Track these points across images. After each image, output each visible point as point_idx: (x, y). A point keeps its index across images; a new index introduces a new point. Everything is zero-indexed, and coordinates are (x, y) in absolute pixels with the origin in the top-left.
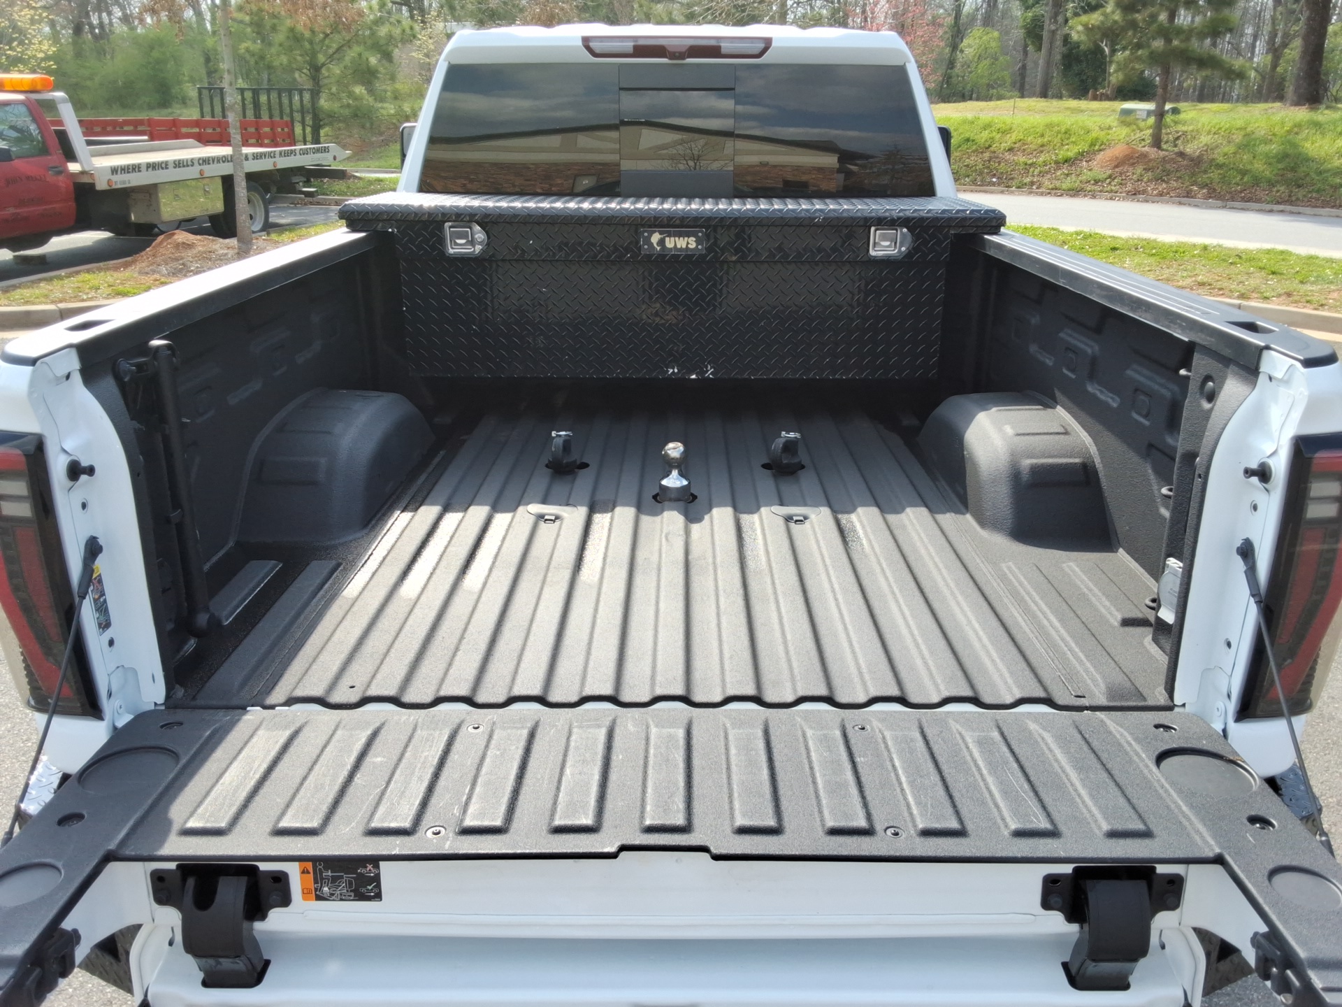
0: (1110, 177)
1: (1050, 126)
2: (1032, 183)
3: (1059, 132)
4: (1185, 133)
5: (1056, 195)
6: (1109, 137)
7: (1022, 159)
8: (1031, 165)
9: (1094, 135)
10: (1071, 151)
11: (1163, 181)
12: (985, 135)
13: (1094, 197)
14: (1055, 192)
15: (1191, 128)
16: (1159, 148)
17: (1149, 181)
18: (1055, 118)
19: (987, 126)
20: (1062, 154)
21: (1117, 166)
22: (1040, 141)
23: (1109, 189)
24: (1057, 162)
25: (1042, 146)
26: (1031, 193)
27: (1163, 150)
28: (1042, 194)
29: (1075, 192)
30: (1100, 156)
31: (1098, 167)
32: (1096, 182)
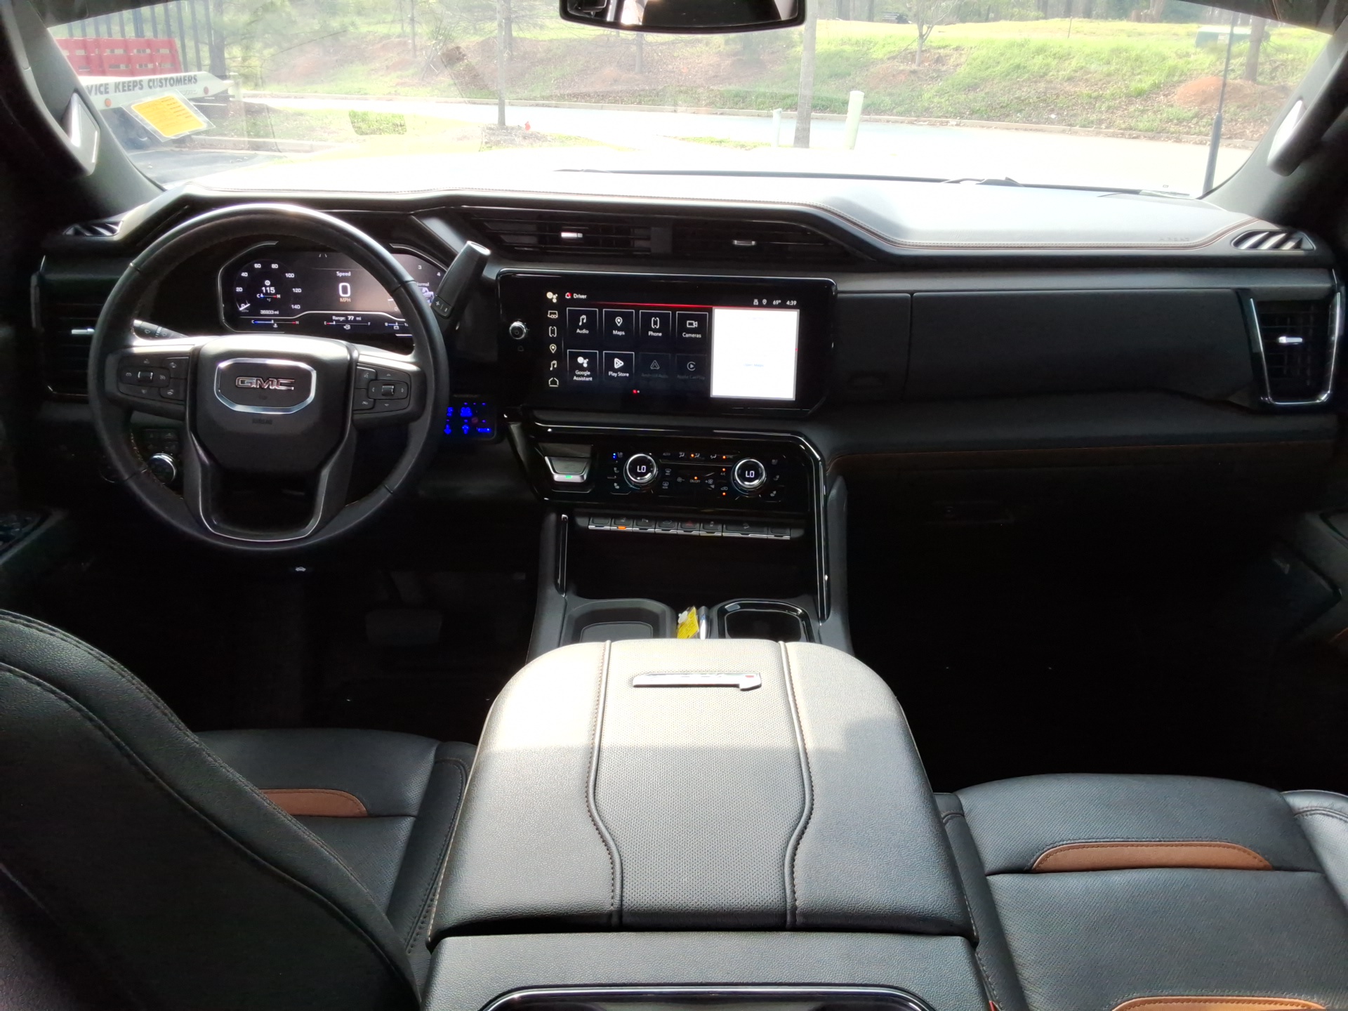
0: (1196, 115)
1: (1117, 51)
2: (1100, 122)
3: (1128, 59)
4: (1284, 63)
5: (1131, 137)
6: (1189, 66)
7: (1086, 91)
8: (1096, 98)
9: (1171, 62)
10: (1146, 83)
11: (1264, 121)
12: (1039, 60)
13: (1178, 140)
14: (1130, 132)
15: (1290, 56)
16: (1254, 80)
17: (1245, 121)
18: (1123, 41)
19: (1040, 51)
20: (1135, 85)
21: (1203, 102)
22: (1105, 69)
23: (1197, 130)
24: (1128, 96)
25: (1109, 75)
26: (1098, 134)
27: (1259, 83)
28: (1114, 135)
29: (1155, 133)
30: (1180, 90)
31: (1179, 103)
32: (1180, 121)
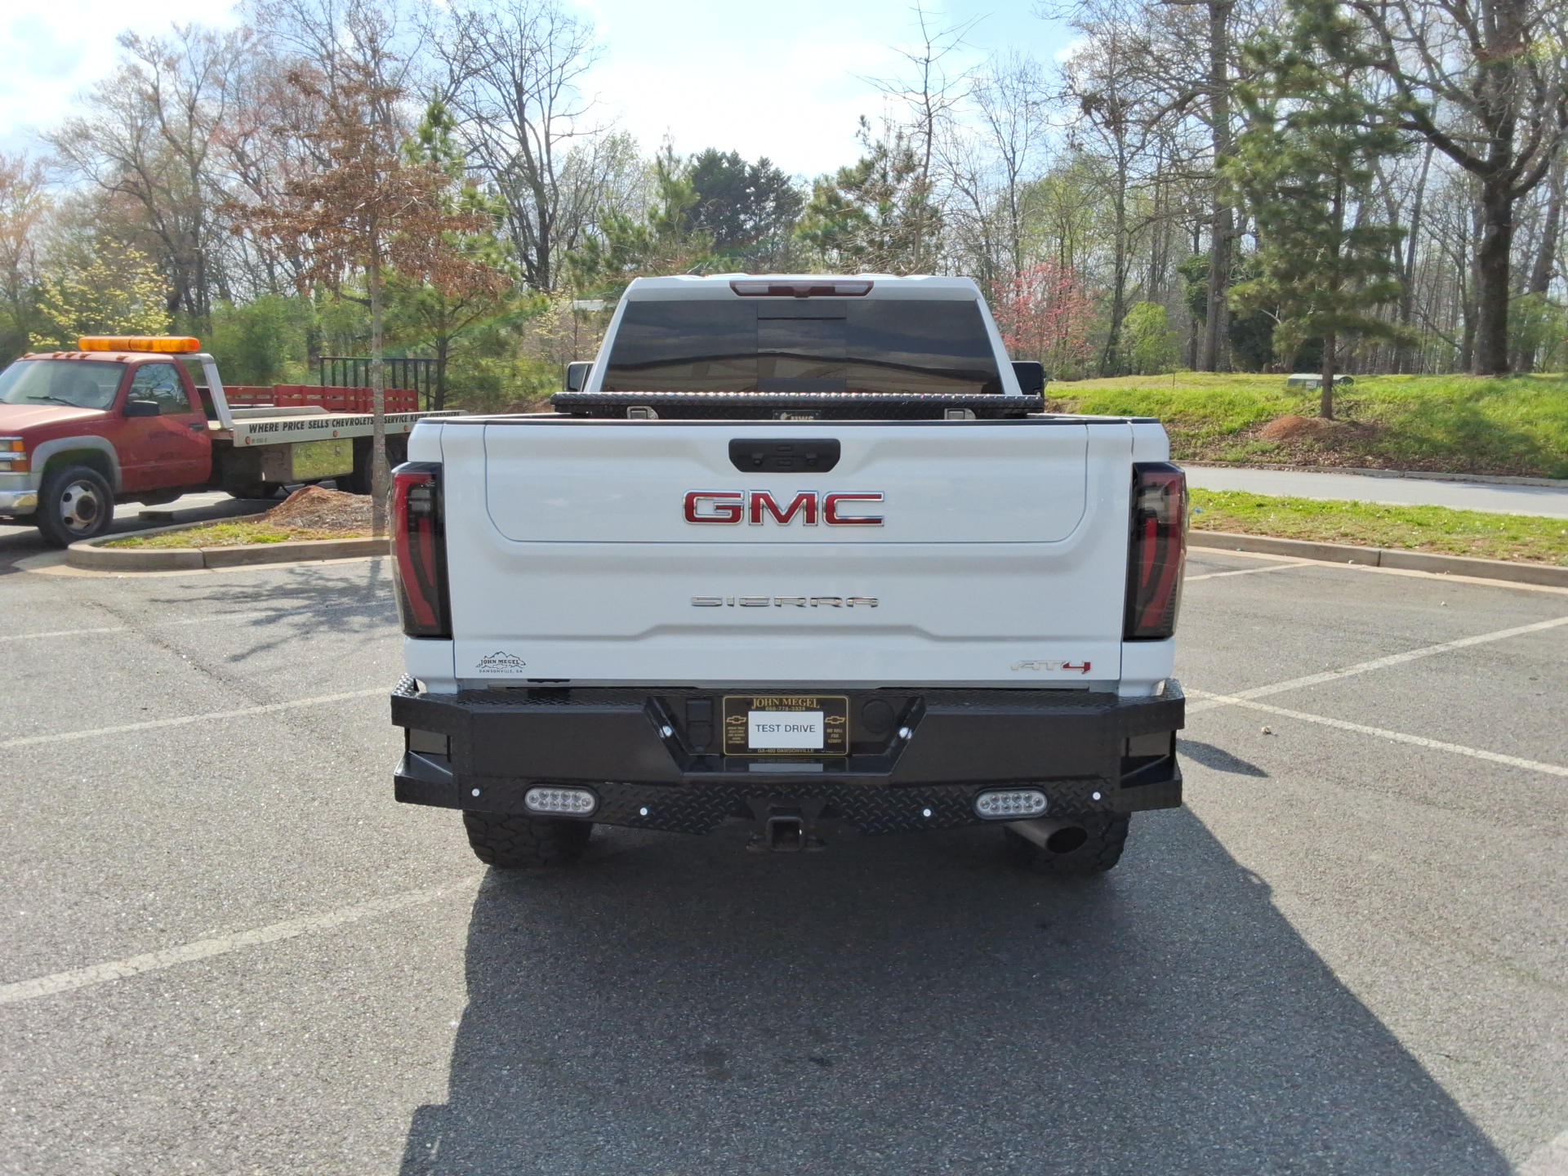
0: (1278, 447)
1: (1212, 397)
2: (1195, 455)
3: (1222, 403)
4: (1357, 403)
5: (1220, 466)
6: (1277, 407)
7: (1184, 430)
8: (1193, 436)
9: (1260, 406)
10: (1236, 422)
11: (1336, 451)
12: (1143, 406)
13: (1261, 467)
14: (1217, 463)
15: (1363, 397)
16: (1331, 418)
17: (1320, 450)
18: (1218, 390)
19: (1145, 398)
20: (1227, 425)
21: (1285, 437)
22: (1202, 412)
23: (1277, 459)
24: (1221, 434)
25: (1205, 417)
26: (1194, 464)
27: (1333, 420)
28: (1206, 465)
29: (1240, 463)
30: (1267, 427)
31: (1265, 438)
32: (1264, 453)
